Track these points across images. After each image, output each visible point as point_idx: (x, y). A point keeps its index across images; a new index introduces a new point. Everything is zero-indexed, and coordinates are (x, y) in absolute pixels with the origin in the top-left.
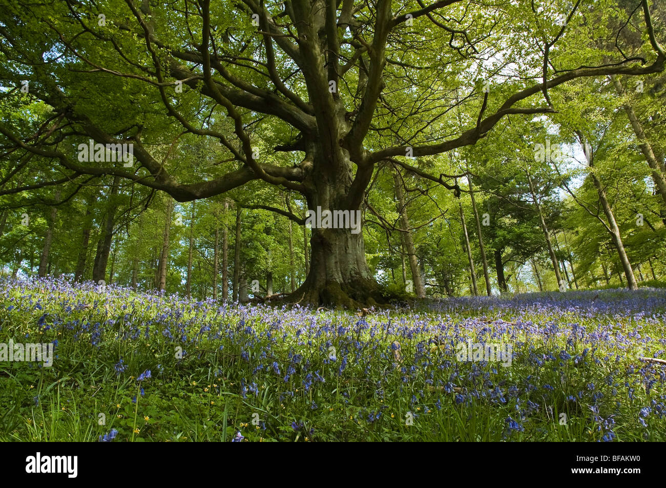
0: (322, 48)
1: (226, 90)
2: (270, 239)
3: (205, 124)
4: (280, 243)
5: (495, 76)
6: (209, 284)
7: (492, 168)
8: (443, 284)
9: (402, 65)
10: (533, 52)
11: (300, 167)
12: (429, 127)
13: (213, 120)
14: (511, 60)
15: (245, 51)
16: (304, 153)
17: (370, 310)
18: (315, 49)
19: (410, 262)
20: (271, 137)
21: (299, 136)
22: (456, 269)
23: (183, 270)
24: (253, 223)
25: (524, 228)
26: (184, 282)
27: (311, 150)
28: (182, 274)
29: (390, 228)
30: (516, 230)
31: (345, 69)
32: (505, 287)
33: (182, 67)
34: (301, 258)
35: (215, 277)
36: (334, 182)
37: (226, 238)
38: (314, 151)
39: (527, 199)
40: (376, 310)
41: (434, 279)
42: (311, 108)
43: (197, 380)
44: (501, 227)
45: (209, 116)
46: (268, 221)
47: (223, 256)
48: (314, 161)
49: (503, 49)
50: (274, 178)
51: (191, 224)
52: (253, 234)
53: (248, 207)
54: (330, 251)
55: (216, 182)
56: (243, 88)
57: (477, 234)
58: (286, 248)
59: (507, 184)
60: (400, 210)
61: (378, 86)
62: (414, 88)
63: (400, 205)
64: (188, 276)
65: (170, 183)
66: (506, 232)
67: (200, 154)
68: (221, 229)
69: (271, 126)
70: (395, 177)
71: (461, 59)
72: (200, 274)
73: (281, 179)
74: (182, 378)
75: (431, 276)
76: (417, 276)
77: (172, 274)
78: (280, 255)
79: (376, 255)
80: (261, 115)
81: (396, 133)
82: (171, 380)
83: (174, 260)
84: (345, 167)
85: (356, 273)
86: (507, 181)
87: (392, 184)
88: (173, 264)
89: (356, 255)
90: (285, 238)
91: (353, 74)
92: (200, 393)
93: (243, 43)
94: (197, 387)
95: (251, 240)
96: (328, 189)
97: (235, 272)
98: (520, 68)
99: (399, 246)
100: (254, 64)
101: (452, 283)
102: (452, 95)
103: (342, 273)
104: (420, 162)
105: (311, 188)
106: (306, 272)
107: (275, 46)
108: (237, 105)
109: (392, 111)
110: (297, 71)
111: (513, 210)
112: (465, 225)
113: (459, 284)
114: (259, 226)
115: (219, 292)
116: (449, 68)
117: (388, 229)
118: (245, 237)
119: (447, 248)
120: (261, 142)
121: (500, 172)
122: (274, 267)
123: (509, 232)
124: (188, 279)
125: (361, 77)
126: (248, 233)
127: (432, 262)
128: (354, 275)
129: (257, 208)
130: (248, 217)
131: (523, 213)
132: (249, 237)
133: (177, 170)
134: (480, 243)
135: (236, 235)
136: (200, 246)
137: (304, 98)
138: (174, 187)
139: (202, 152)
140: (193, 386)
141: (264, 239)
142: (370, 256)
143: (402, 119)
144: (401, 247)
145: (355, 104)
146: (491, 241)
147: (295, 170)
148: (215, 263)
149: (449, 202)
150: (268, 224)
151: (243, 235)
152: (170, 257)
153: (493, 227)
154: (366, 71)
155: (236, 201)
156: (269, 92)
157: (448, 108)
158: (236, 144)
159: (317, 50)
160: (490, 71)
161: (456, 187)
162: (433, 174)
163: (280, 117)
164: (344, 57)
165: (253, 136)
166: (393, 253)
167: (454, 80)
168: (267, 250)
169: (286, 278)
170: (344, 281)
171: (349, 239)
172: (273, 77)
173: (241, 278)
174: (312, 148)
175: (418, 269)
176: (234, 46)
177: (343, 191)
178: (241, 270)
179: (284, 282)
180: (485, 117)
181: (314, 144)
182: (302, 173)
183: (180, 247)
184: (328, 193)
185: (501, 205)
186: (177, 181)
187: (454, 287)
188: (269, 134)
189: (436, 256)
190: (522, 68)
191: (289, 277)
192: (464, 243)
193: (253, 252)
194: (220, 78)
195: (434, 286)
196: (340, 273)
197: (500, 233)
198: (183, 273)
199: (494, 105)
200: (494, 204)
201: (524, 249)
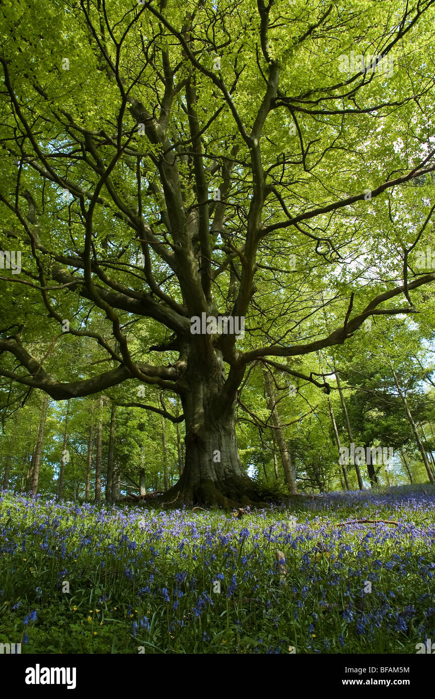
0: (195, 254)
1: (104, 293)
2: (144, 435)
3: (83, 324)
4: (153, 439)
5: (359, 279)
6: (81, 480)
7: (357, 363)
8: (314, 478)
9: (271, 269)
10: (392, 257)
11: (174, 366)
12: (298, 327)
13: (90, 320)
14: (372, 263)
15: (123, 256)
16: (178, 353)
17: (246, 510)
18: (190, 255)
19: (282, 457)
20: (146, 336)
21: (173, 336)
22: (327, 463)
23: (56, 466)
24: (127, 420)
25: (391, 421)
26: (56, 477)
27: (185, 350)
28: (54, 470)
29: (263, 425)
30: (383, 423)
31: (217, 273)
32: (376, 480)
33: (63, 271)
34: (173, 454)
35: (88, 473)
36: (207, 380)
37: (100, 434)
38: (188, 351)
39: (392, 392)
40: (252, 509)
41: (305, 473)
42: (185, 309)
43: (77, 603)
44: (368, 420)
45: (87, 317)
46: (141, 418)
47: (96, 452)
48: (188, 361)
49: (364, 254)
50: (150, 378)
51: (66, 420)
52: (127, 430)
53: (123, 405)
54: (204, 448)
55: (93, 382)
56: (121, 291)
57: (347, 427)
58: (158, 444)
59: (372, 378)
60: (270, 406)
61: (250, 290)
62: (282, 291)
63: (271, 401)
64: (61, 471)
65: (47, 382)
66: (374, 425)
67: (77, 353)
68: (95, 426)
69: (146, 326)
70: (265, 374)
71: (326, 263)
72: (73, 470)
73: (156, 379)
74: (61, 601)
75: (302, 470)
76: (289, 471)
77: (44, 470)
78: (153, 450)
79: (249, 450)
80: (137, 317)
81: (267, 333)
82: (49, 603)
83: (47, 456)
84: (218, 367)
85: (230, 471)
86: (372, 375)
87: (262, 381)
88: (46, 459)
89: (230, 452)
90: (158, 434)
91: (225, 277)
92: (81, 619)
93: (121, 248)
94: (77, 611)
95: (125, 436)
96: (202, 388)
97: (109, 468)
98: (380, 271)
99: (270, 441)
100: (131, 268)
101: (323, 477)
102: (318, 297)
103: (216, 471)
104: (288, 360)
105: (185, 387)
106: (179, 468)
107: (151, 252)
108: (114, 307)
109: (263, 313)
110: (173, 275)
111: (380, 404)
112: (334, 420)
113: (330, 477)
114: (133, 423)
115: (91, 489)
116: (315, 272)
117: (260, 426)
118: (119, 433)
119: (316, 442)
120: (137, 342)
121: (366, 368)
122: (147, 463)
123: (377, 425)
124: (60, 475)
125: (232, 280)
126: (122, 429)
127: (302, 456)
128: (228, 473)
129: (132, 406)
130: (122, 413)
131: (390, 406)
132: (123, 434)
133: (53, 368)
134: (349, 436)
135: (111, 432)
136: (74, 443)
137: (178, 300)
138: (51, 385)
139: (79, 350)
140: (73, 610)
141: (137, 435)
142: (242, 452)
143: (271, 320)
144: (272, 442)
145: (227, 306)
146: (360, 434)
147: (170, 370)
148: (88, 459)
149: (318, 397)
150: (142, 420)
151: (117, 432)
152: (43, 453)
153: (361, 421)
154: (237, 276)
155: (111, 398)
156: (145, 295)
157: (315, 309)
158: (112, 343)
159: (191, 256)
160: (353, 274)
161: (326, 385)
162: (301, 370)
163: (155, 318)
164: (216, 262)
165: (130, 336)
166: (264, 448)
167: (319, 282)
168: (140, 446)
169: (159, 473)
170: (218, 478)
171: (223, 437)
172: (149, 281)
173: (114, 474)
174: (186, 348)
175: (289, 464)
176: (112, 251)
177: (216, 390)
178: (114, 466)
179: (156, 478)
180: (351, 318)
181: (188, 345)
182: (176, 372)
183: (54, 442)
184: (202, 392)
185: (368, 399)
186: (53, 379)
187: (324, 480)
188: (144, 333)
189: (306, 450)
190: (383, 271)
191: (161, 473)
192: (333, 436)
193: (126, 448)
194: (99, 281)
195: (305, 479)
196: (214, 471)
197: (368, 426)
198: (56, 468)
199: (360, 306)
200: (361, 398)
201: (392, 441)
